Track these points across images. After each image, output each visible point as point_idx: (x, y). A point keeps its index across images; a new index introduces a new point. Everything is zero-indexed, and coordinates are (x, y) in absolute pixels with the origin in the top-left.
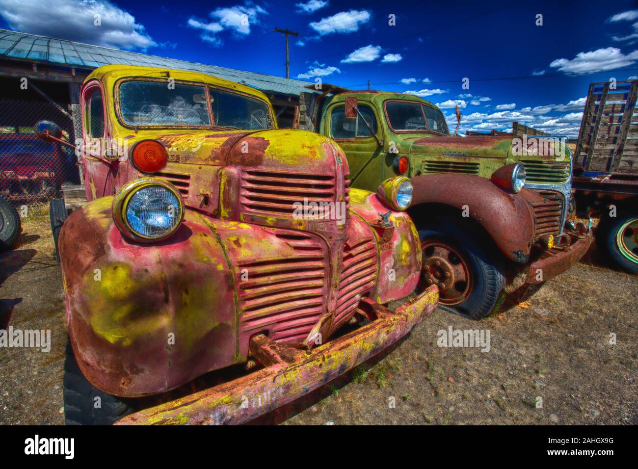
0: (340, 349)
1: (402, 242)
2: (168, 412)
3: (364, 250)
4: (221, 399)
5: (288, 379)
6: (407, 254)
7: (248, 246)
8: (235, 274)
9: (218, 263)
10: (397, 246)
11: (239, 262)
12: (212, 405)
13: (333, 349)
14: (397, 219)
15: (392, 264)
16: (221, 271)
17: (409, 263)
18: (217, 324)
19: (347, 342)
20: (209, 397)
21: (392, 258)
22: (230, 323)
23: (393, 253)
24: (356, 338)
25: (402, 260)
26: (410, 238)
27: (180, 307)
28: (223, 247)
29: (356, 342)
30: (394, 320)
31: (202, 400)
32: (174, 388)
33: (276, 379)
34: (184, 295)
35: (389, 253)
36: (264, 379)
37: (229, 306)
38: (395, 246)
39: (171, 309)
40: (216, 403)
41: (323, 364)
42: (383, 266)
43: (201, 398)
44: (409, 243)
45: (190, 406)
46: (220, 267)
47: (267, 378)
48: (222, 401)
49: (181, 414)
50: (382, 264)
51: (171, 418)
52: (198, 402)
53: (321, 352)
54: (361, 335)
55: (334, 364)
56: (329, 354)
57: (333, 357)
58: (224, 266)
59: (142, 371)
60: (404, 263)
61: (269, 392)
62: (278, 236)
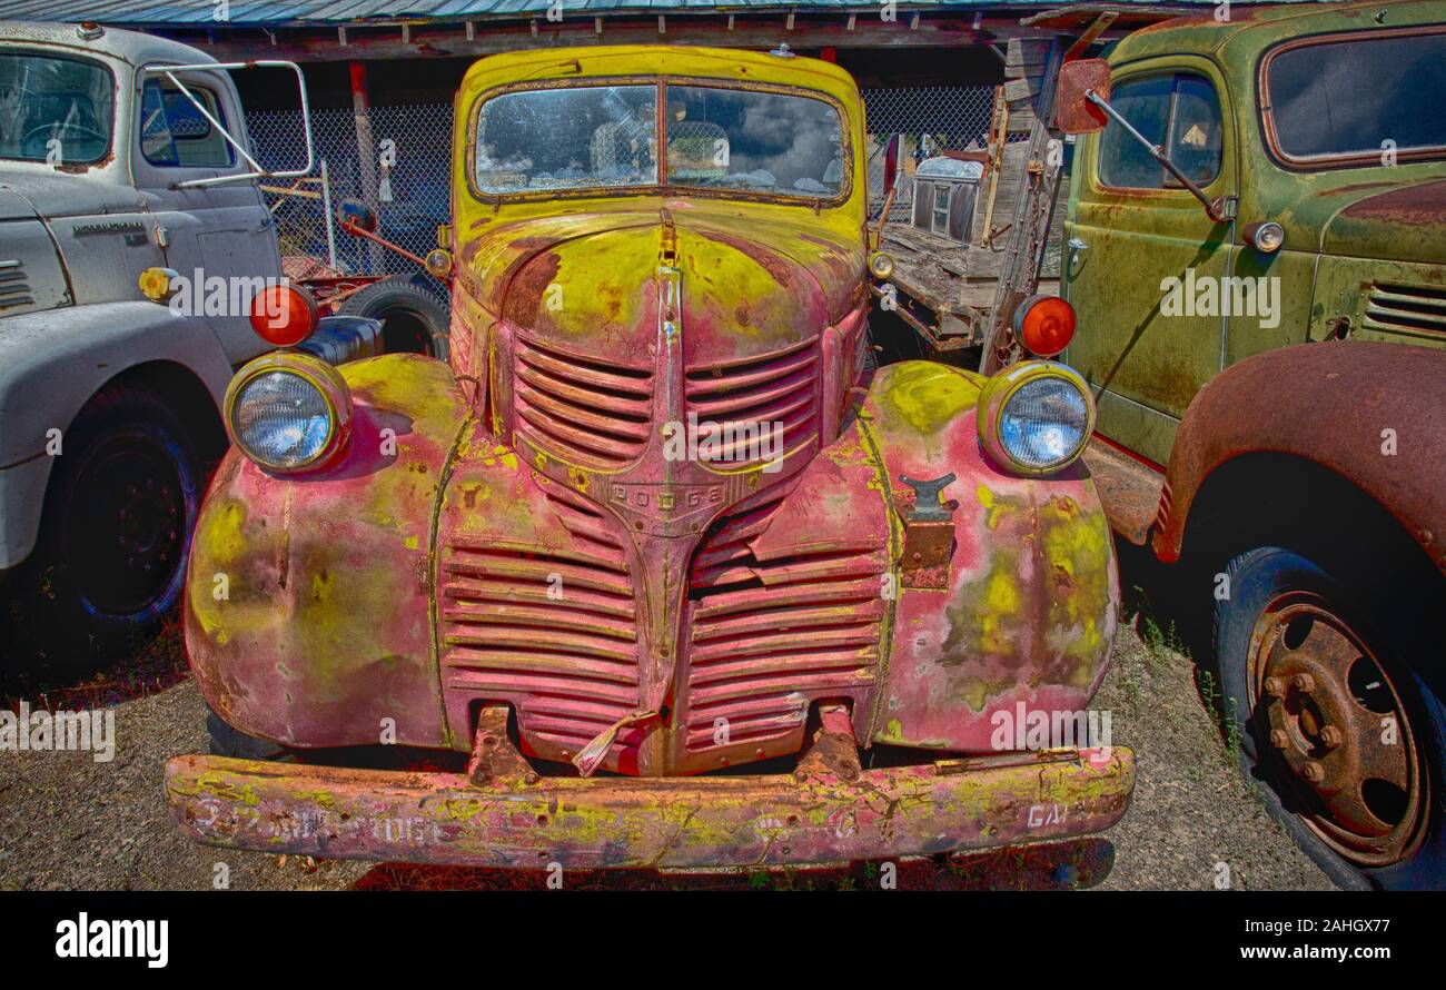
0: (606, 805)
1: (990, 577)
2: (233, 775)
3: (824, 574)
4: (315, 791)
5: (454, 814)
6: (1005, 620)
7: (487, 507)
8: (440, 561)
9: (411, 535)
10: (969, 586)
11: (453, 541)
12: (297, 796)
13: (587, 796)
14: (998, 500)
15: (944, 638)
16: (410, 551)
17: (1007, 650)
18: (386, 654)
19: (637, 795)
20: (300, 779)
21: (944, 619)
22: (417, 659)
23: (947, 604)
24: (670, 796)
25: (981, 633)
26: (1027, 572)
27: (306, 602)
28: (441, 500)
29: (662, 805)
30: (831, 796)
31: (287, 779)
32: (309, 745)
33: (427, 803)
34: (318, 581)
35: (935, 603)
36: (404, 792)
37: (417, 625)
38: (959, 585)
39: (287, 600)
40: (305, 795)
41: (550, 819)
42: (908, 633)
43: (289, 775)
44: (1020, 584)
45: (266, 780)
46: (413, 543)
47: (410, 792)
48: (316, 796)
49: (248, 787)
50: (899, 627)
51: (234, 787)
52: (280, 779)
53: (557, 790)
54: (690, 795)
55: (584, 832)
56: (572, 803)
57: (580, 813)
58: (422, 542)
59: (246, 693)
60: (989, 645)
61: (409, 822)
62: (551, 497)
